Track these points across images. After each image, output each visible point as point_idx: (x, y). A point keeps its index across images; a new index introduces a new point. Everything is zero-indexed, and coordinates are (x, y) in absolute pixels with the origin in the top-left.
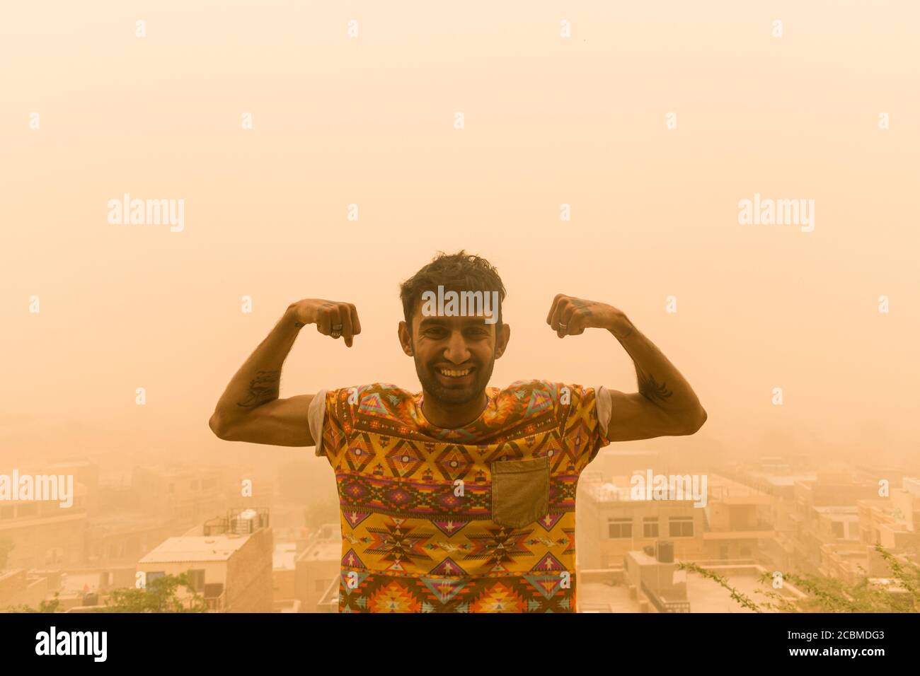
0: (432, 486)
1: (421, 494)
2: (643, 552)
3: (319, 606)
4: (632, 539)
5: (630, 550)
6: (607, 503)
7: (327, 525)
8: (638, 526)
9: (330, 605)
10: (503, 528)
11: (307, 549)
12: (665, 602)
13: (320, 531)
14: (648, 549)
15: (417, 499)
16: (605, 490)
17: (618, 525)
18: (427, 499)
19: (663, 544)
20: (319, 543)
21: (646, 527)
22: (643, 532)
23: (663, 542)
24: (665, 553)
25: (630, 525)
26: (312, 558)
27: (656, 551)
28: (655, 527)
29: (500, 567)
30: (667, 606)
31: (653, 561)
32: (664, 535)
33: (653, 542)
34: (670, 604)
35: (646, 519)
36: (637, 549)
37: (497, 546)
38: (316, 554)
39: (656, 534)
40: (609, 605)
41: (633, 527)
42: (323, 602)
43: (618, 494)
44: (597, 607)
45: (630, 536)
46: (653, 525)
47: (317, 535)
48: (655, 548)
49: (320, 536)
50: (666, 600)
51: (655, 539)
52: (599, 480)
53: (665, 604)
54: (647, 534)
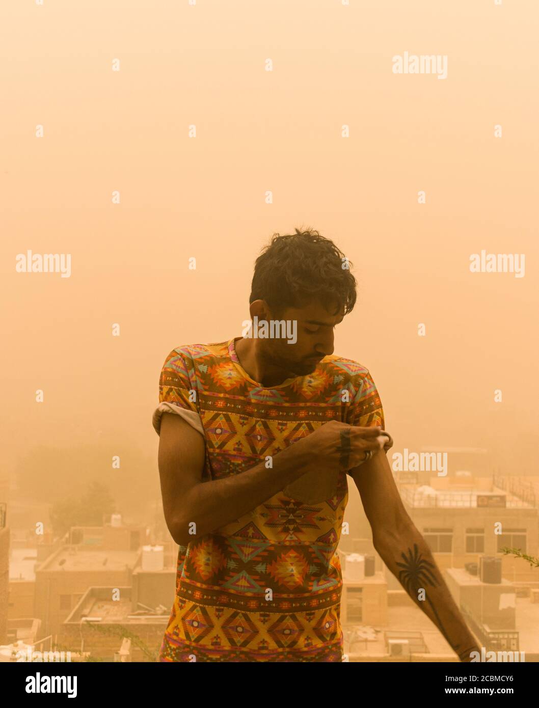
0: (242, 457)
1: (233, 464)
2: (464, 570)
3: (66, 625)
4: (452, 554)
5: (450, 568)
6: (423, 509)
7: (77, 528)
8: (460, 538)
9: (79, 625)
10: (293, 501)
11: (52, 556)
12: (488, 630)
13: (67, 535)
14: (471, 567)
15: (230, 468)
16: (421, 494)
17: (436, 537)
18: (237, 468)
19: (489, 561)
20: (66, 549)
21: (469, 539)
22: (465, 546)
23: (490, 558)
24: (491, 573)
25: (451, 537)
26: (57, 568)
27: (480, 569)
28: (481, 541)
29: (293, 536)
30: (491, 636)
31: (475, 581)
32: (491, 550)
33: (477, 558)
34: (493, 633)
35: (469, 531)
36: (457, 567)
37: (289, 516)
38: (62, 563)
39: (480, 549)
40: (421, 634)
41: (453, 539)
42: (70, 621)
43: (436, 499)
44: (406, 635)
45: (449, 550)
46: (478, 538)
47: (64, 540)
48: (479, 566)
49: (67, 541)
50: (490, 628)
51: (480, 555)
52: (414, 481)
53: (489, 633)
54: (470, 549)
